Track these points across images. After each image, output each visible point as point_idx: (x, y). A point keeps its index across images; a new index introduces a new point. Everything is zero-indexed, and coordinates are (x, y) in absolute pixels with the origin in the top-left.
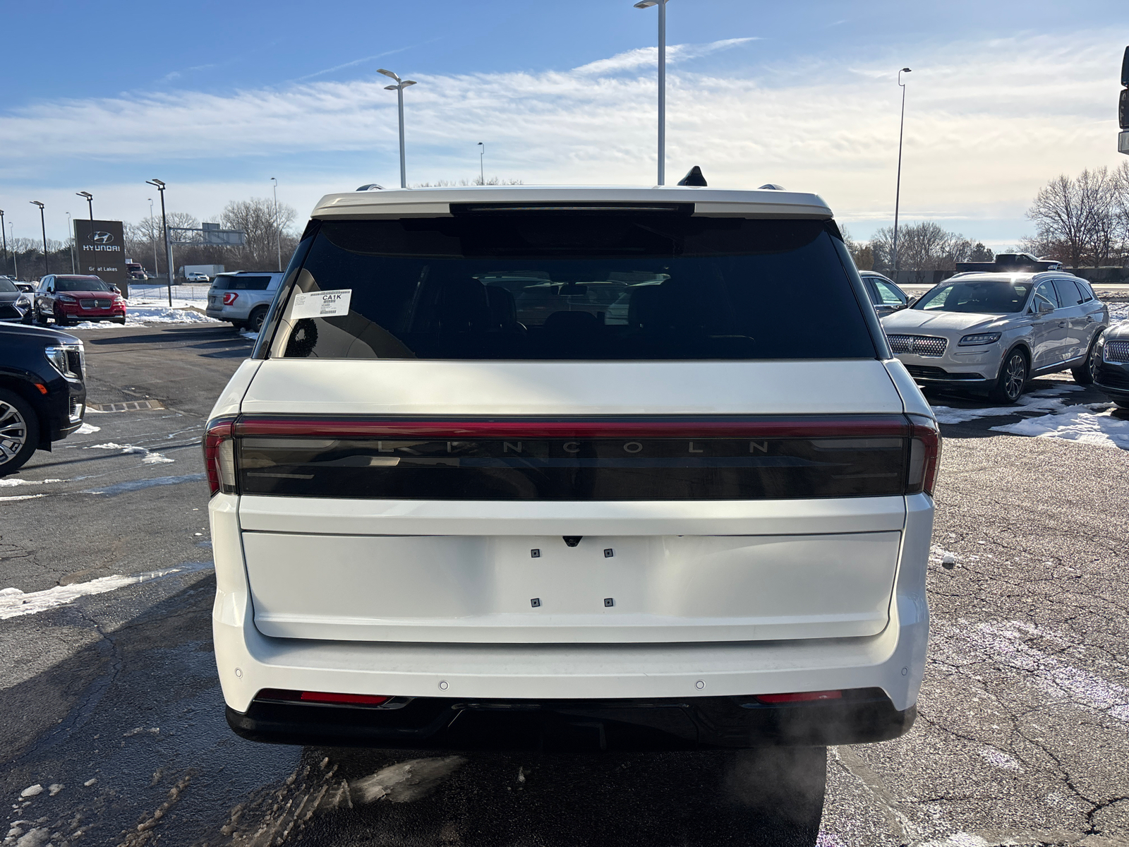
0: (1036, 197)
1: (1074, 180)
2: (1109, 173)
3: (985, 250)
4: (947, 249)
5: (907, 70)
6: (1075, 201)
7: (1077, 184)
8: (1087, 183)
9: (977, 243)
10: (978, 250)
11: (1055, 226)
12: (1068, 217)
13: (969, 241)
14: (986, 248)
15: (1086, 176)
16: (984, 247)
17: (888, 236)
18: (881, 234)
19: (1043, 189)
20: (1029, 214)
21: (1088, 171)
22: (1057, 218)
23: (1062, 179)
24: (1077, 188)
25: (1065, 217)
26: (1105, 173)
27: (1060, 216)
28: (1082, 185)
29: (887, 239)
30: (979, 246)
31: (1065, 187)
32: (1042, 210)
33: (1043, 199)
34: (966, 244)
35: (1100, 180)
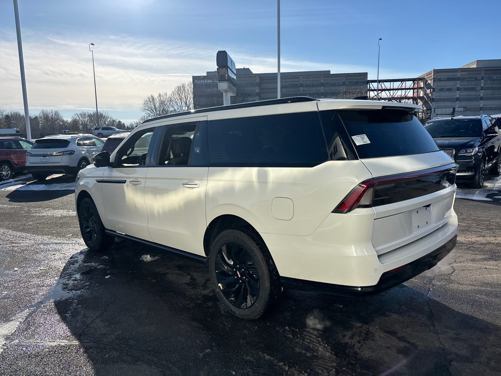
0: (143, 103)
1: (156, 97)
2: (168, 95)
3: (122, 124)
4: (107, 123)
5: (92, 44)
6: (157, 105)
7: (157, 99)
8: (161, 98)
9: (118, 120)
10: (119, 124)
11: (152, 114)
12: (156, 111)
13: (115, 120)
14: (122, 123)
15: (160, 95)
16: (121, 122)
17: (80, 117)
18: (77, 116)
19: (146, 100)
20: (142, 109)
21: (161, 93)
22: (152, 111)
23: (152, 96)
24: (157, 100)
25: (155, 111)
26: (166, 95)
27: (153, 111)
28: (159, 99)
29: (79, 118)
30: (119, 122)
31: (153, 99)
32: (147, 108)
33: (146, 103)
34: (114, 121)
35: (165, 97)
